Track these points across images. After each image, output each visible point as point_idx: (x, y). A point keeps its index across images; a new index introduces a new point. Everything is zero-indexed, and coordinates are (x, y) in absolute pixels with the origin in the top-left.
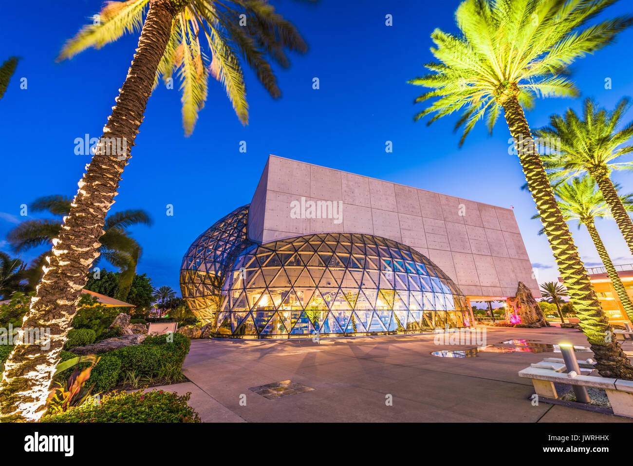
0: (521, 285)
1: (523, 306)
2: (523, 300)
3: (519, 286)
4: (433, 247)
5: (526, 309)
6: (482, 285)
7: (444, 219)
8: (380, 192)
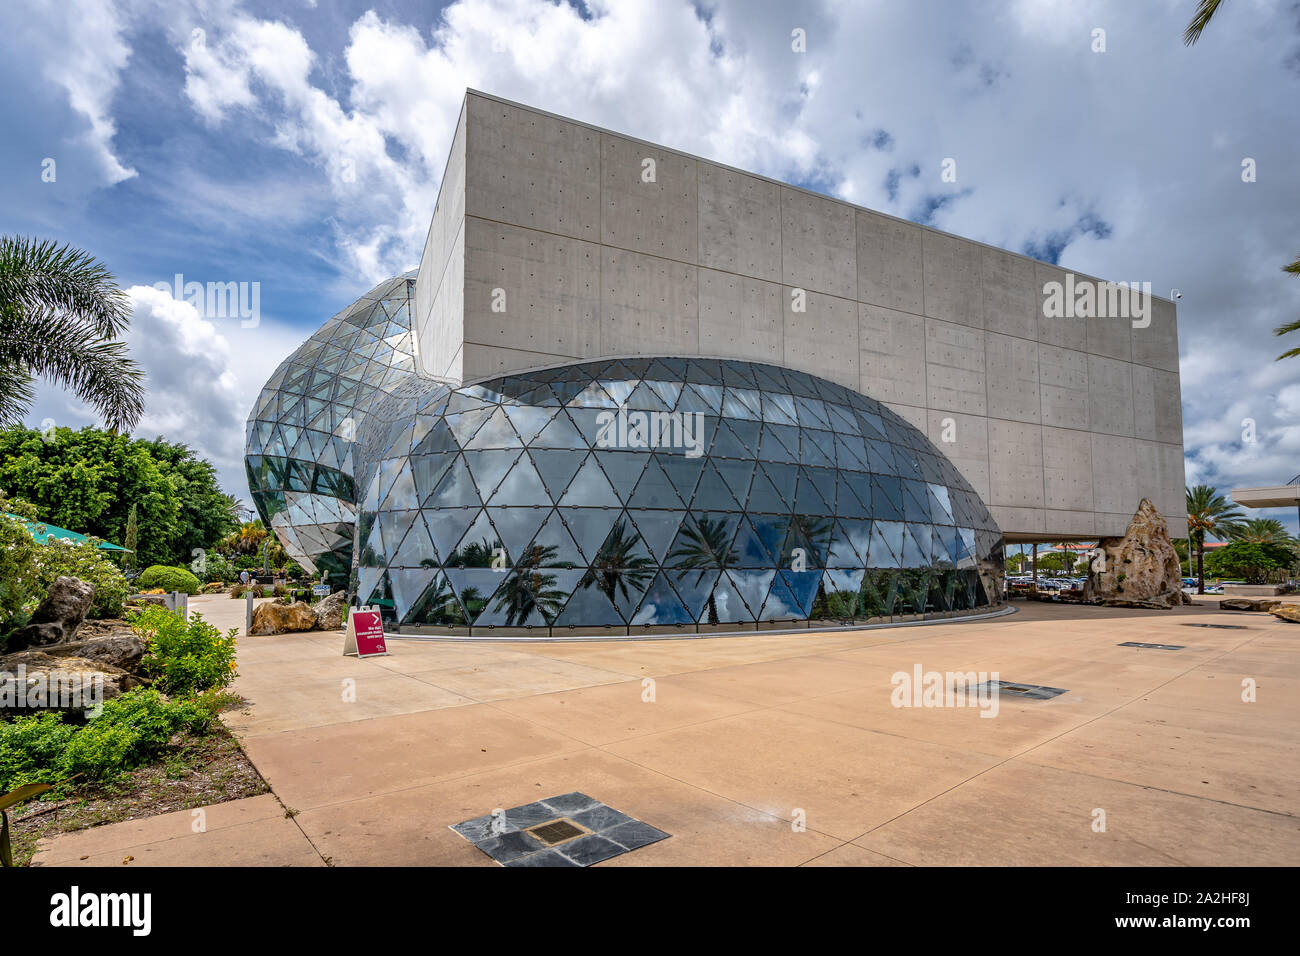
0: (1145, 507)
1: (1137, 559)
2: (1143, 545)
3: (1140, 509)
4: (942, 406)
5: (1143, 566)
6: (1048, 504)
7: (986, 323)
8: (813, 233)
